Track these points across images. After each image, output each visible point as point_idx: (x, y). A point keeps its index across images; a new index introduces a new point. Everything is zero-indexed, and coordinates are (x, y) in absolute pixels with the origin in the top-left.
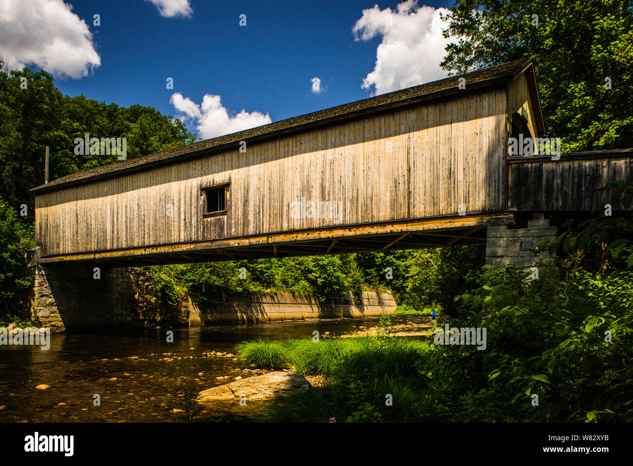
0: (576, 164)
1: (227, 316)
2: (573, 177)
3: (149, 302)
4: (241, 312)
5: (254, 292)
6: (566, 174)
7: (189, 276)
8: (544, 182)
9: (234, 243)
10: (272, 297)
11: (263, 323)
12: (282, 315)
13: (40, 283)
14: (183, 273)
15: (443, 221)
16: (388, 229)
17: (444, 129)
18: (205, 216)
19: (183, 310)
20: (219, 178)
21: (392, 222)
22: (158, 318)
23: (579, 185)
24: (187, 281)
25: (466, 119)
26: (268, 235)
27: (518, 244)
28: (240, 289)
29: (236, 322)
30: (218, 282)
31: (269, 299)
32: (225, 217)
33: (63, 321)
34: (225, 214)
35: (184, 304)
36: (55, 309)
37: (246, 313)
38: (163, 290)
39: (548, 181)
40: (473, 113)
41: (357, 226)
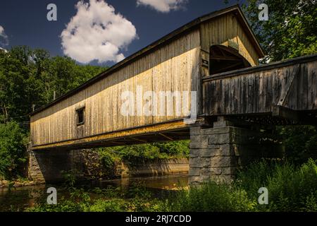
0: (242, 77)
1: (145, 171)
2: (241, 88)
3: (94, 166)
4: (154, 169)
5: (162, 159)
6: (236, 87)
7: (122, 152)
8: (223, 93)
9: (87, 140)
10: (174, 160)
11: (168, 175)
12: (180, 170)
13: (32, 160)
14: (120, 150)
15: (168, 125)
16: (144, 131)
17: (168, 62)
18: (78, 125)
19: (117, 169)
20: (81, 104)
21: (145, 126)
22: (101, 174)
23: (245, 95)
24: (121, 154)
25: (179, 54)
26: (98, 135)
27: (207, 140)
28: (152, 157)
29: (151, 175)
30: (137, 154)
31: (172, 162)
32: (83, 126)
33: (44, 177)
34: (83, 124)
35: (118, 166)
36: (40, 172)
37: (158, 169)
38: (103, 159)
39: (226, 92)
40: (182, 49)
41: (131, 129)
